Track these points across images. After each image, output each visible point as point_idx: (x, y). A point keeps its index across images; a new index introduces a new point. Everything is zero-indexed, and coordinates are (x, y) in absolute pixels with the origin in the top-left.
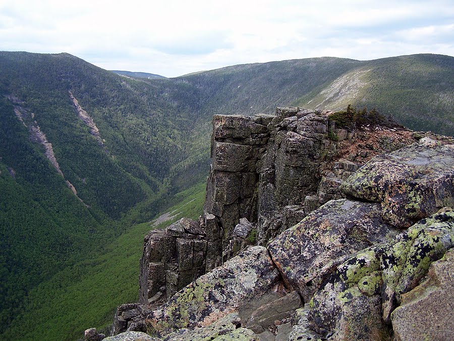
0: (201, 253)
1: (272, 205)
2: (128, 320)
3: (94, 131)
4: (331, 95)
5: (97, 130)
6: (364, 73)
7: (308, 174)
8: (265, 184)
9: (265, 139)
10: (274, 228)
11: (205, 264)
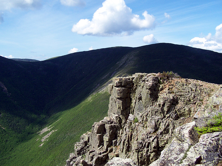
0: (115, 129)
1: (142, 108)
2: (93, 156)
3: (5, 89)
4: (122, 64)
5: (6, 89)
6: (136, 53)
7: (154, 96)
8: (139, 101)
9: (132, 86)
10: (146, 115)
11: (117, 133)
